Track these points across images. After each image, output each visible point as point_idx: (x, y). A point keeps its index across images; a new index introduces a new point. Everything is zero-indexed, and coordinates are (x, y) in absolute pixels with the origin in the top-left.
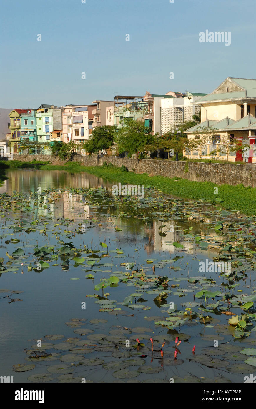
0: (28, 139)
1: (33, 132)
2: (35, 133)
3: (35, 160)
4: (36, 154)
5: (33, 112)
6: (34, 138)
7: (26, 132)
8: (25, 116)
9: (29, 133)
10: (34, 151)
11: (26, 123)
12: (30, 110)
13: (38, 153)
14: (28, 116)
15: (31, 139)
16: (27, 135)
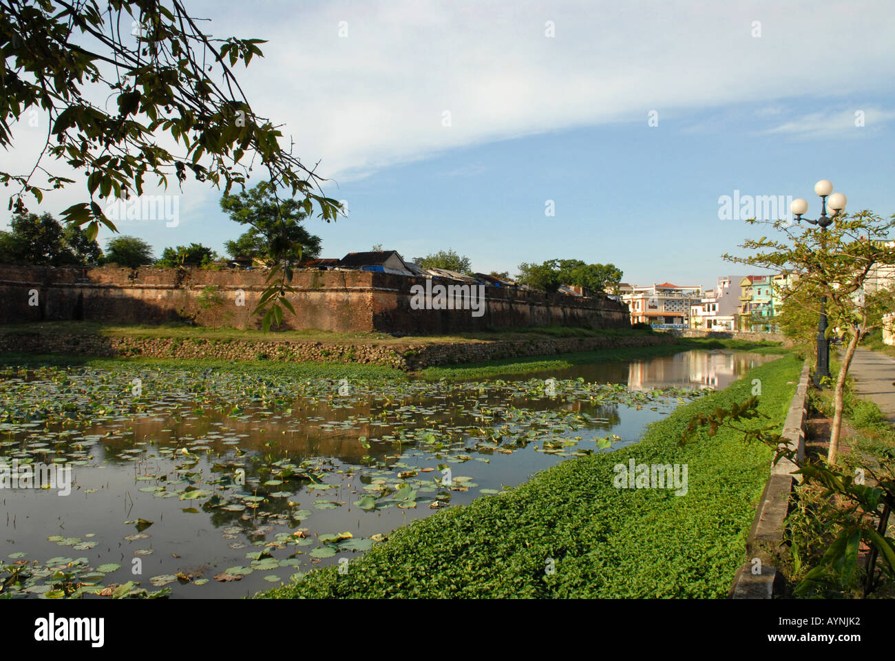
0: (761, 312)
1: (767, 304)
2: (770, 306)
3: (764, 340)
4: (770, 332)
5: (768, 279)
6: (768, 313)
7: (759, 304)
8: (758, 284)
9: (761, 305)
10: (767, 329)
11: (759, 293)
12: (765, 277)
13: (772, 331)
14: (762, 284)
15: (765, 313)
16: (760, 309)
